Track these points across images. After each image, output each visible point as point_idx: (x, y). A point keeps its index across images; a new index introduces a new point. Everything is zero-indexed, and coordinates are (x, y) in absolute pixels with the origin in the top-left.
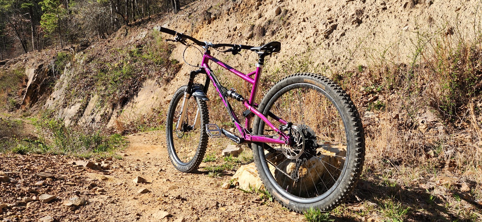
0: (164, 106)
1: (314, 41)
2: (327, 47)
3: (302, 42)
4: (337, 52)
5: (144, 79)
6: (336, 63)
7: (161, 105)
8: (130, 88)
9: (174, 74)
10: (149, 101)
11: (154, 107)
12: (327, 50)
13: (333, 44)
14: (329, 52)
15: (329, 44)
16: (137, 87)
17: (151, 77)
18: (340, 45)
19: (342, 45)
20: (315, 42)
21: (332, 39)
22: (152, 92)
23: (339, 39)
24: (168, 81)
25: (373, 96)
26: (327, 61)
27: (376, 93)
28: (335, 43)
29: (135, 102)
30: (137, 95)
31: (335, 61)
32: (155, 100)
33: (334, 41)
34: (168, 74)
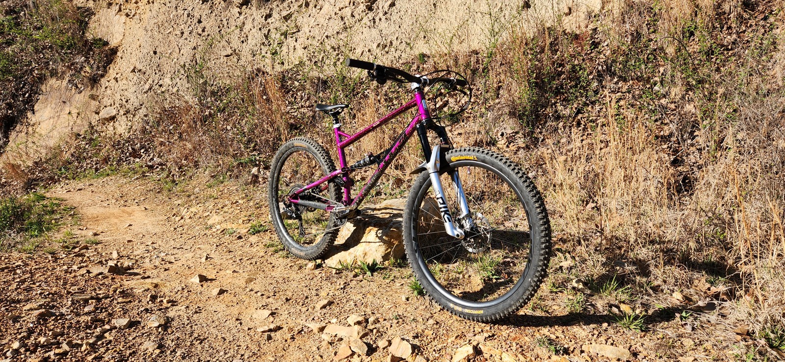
0: (99, 128)
1: (352, 14)
2: (373, 24)
3: (333, 16)
4: (388, 32)
5: (42, 79)
6: (386, 49)
7: (92, 127)
8: (14, 96)
9: (105, 67)
10: (62, 120)
11: (75, 130)
12: (373, 29)
13: (380, 19)
14: (375, 32)
15: (374, 19)
16: (30, 96)
17: (54, 73)
18: (389, 21)
19: (392, 21)
20: (353, 16)
21: (378, 11)
22: (64, 102)
23: (387, 11)
24: (94, 81)
25: (441, 101)
26: (375, 46)
27: (445, 96)
28: (383, 18)
29: (32, 123)
30: (33, 110)
31: (386, 46)
32: (75, 118)
33: (381, 15)
34: (92, 67)
